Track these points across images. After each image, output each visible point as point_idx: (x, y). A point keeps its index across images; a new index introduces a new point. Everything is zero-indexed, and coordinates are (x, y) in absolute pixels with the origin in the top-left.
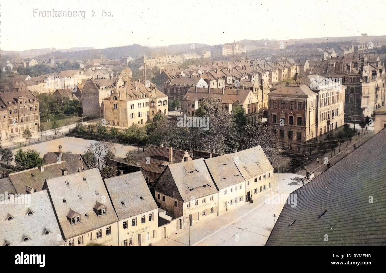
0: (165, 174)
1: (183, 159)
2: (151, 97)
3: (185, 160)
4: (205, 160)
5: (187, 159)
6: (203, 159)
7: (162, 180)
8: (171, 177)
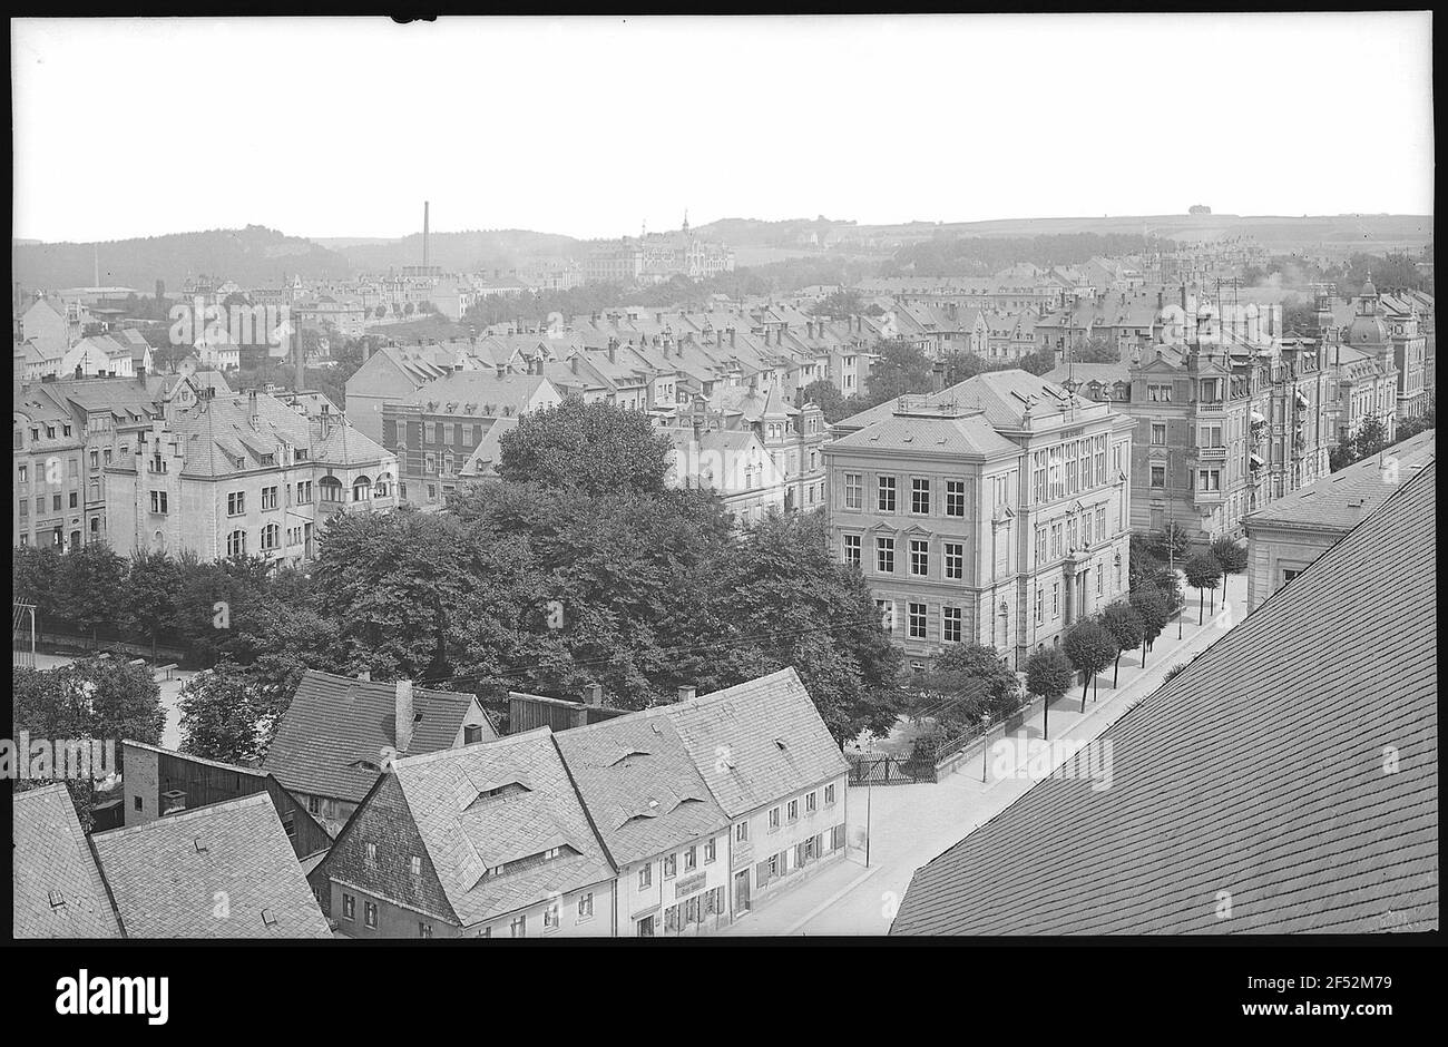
0: (375, 802)
1: (461, 735)
2: (324, 461)
3: (468, 741)
4: (557, 735)
5: (476, 733)
6: (547, 730)
7: (362, 827)
8: (406, 816)
